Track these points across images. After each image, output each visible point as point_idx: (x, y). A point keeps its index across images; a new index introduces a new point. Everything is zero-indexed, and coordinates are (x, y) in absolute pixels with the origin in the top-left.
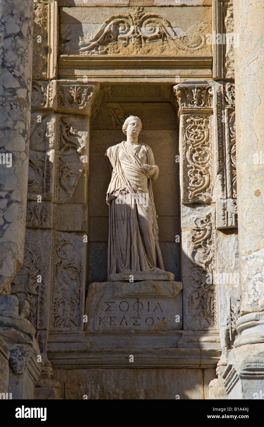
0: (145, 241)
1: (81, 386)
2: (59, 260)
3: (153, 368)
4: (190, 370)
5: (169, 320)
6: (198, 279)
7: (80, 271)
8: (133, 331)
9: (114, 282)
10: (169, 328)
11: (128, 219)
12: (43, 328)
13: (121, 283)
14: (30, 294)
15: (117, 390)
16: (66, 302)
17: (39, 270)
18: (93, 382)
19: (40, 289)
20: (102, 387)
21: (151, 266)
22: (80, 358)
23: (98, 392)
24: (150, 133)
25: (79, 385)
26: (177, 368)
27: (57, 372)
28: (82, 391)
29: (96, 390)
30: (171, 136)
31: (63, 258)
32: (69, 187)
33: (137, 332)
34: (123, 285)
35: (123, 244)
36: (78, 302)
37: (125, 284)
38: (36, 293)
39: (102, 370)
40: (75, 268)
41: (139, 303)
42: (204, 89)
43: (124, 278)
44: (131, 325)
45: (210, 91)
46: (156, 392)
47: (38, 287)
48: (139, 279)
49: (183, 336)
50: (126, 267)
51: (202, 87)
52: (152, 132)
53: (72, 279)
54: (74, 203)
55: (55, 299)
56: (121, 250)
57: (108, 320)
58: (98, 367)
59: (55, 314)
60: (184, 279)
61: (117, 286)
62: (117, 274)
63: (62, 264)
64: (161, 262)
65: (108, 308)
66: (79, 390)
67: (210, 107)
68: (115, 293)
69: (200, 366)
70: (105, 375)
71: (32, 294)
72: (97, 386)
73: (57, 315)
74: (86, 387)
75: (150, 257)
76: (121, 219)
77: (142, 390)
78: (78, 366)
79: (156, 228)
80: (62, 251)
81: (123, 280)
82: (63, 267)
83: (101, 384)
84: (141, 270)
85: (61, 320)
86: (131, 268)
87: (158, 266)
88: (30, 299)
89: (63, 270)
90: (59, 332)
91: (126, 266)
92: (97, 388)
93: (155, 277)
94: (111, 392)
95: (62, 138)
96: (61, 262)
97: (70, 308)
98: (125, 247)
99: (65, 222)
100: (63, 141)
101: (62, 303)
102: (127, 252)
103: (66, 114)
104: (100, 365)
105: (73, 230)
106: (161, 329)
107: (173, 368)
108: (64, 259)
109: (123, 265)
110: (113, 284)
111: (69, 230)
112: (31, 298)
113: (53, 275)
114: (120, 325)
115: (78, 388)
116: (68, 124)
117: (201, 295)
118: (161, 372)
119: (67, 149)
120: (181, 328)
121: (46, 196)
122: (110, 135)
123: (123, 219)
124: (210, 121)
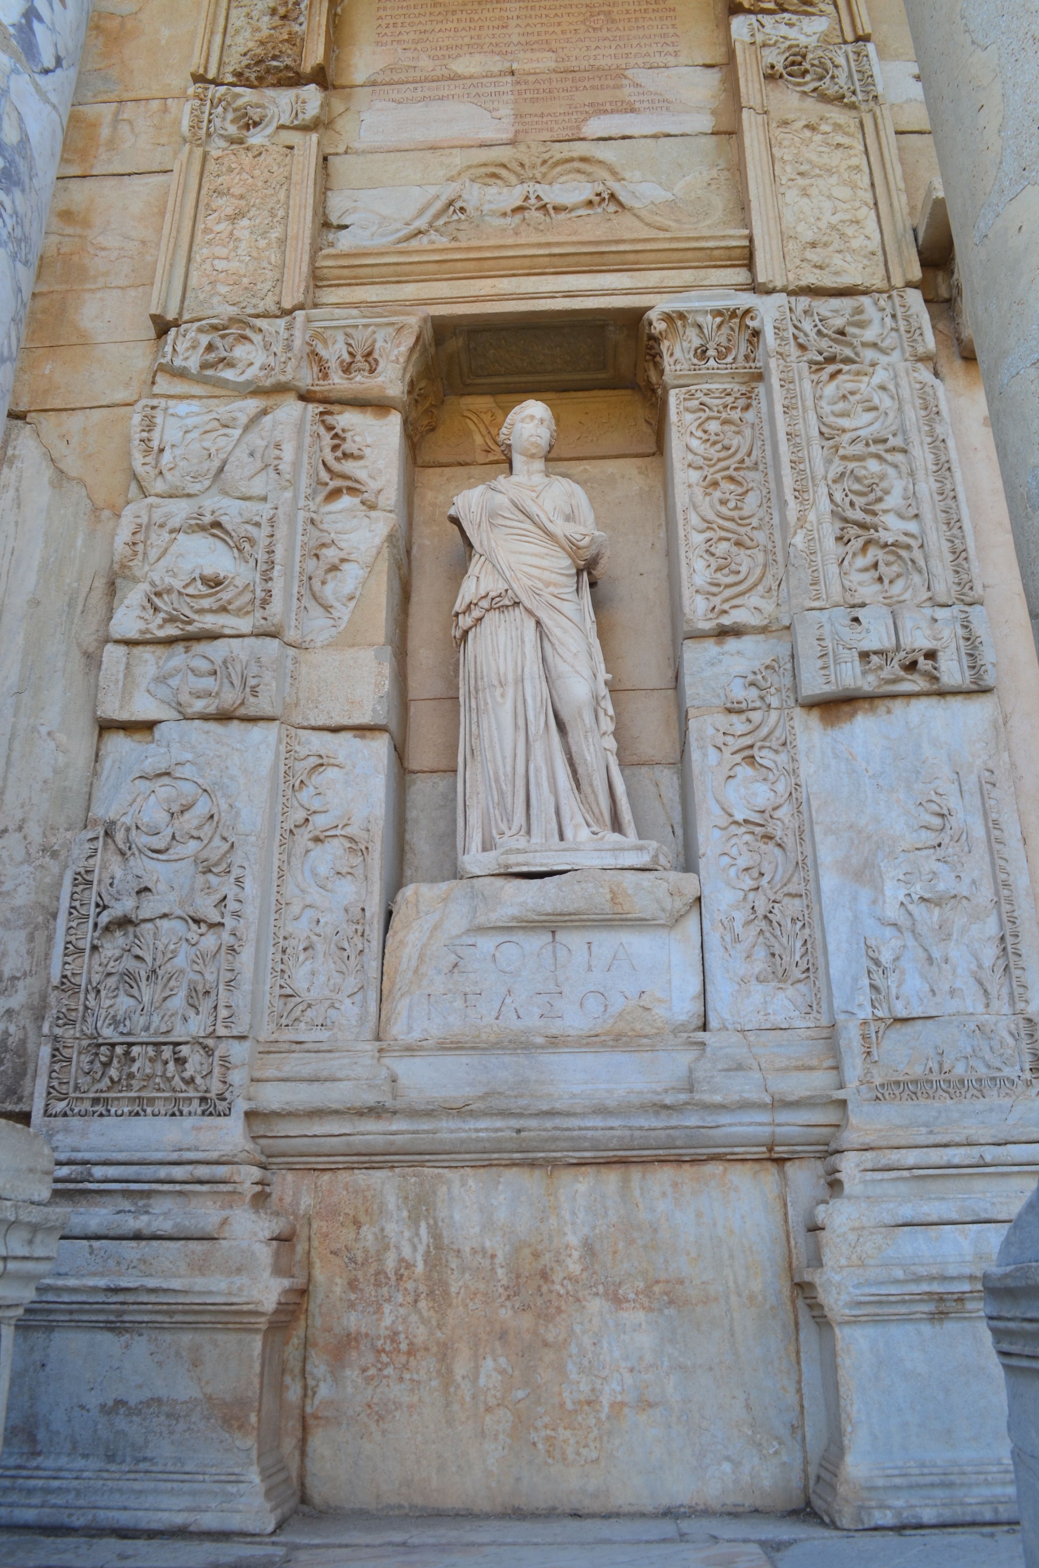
0: (574, 749)
1: (364, 1228)
2: (300, 815)
3: (609, 1163)
4: (739, 1166)
5: (660, 1001)
6: (751, 863)
7: (367, 848)
8: (539, 1040)
9: (475, 880)
10: (660, 1025)
11: (516, 683)
12: (235, 1033)
13: (500, 882)
14: (197, 921)
15: (488, 1244)
16: (320, 947)
17: (229, 844)
18: (405, 1214)
19: (232, 905)
20: (436, 1235)
21: (595, 828)
22: (358, 1134)
23: (421, 1249)
24: (581, 468)
25: (358, 1224)
26: (695, 1161)
27: (284, 1179)
28: (368, 1244)
29: (416, 1240)
30: (640, 473)
31: (313, 809)
32: (338, 600)
33: (554, 1042)
34: (502, 888)
35: (504, 758)
36: (360, 947)
37: (510, 885)
38: (218, 919)
39: (437, 1171)
40: (351, 839)
41: (558, 946)
42: (733, 314)
43: (507, 866)
44: (532, 1020)
45: (752, 318)
46: (621, 1245)
47: (225, 897)
48: (556, 868)
49: (708, 1049)
50: (513, 831)
51: (728, 310)
52: (587, 467)
53: (339, 873)
54: (353, 646)
55: (285, 938)
56: (497, 780)
57: (455, 1004)
58: (422, 1164)
59: (281, 987)
60: (702, 863)
61: (485, 893)
62: (486, 854)
63: (310, 826)
64: (626, 815)
65: (456, 965)
66: (357, 1240)
67: (753, 365)
68: (478, 914)
69: (770, 1150)
70: (444, 1188)
71: (205, 922)
72: (418, 1227)
73: (289, 991)
74: (382, 1230)
75: (591, 798)
76: (496, 683)
77: (573, 1240)
78: (355, 1158)
79: (606, 714)
80: (311, 789)
81: (502, 871)
82: (311, 835)
83: (431, 1222)
84: (562, 838)
85: (300, 1007)
86: (529, 832)
87: (617, 825)
88: (196, 937)
89: (311, 845)
90: (295, 1047)
91: (514, 829)
92: (417, 1235)
93: (609, 860)
94: (467, 1249)
95: (321, 466)
96: (307, 820)
97: (332, 966)
98: (509, 769)
99: (320, 699)
100: (324, 476)
101: (305, 949)
102: (517, 783)
103: (332, 403)
104: (427, 1157)
105: (346, 721)
106: (633, 1030)
107: (679, 1161)
108: (315, 812)
109: (503, 827)
110: (472, 887)
111: (333, 723)
112: (201, 935)
113: (276, 863)
114: (497, 1018)
115: (352, 1236)
116: (338, 430)
117: (761, 912)
118: (636, 1173)
119: (335, 494)
120: (700, 1023)
121: (262, 621)
122: (469, 478)
123: (500, 682)
124: (754, 403)
